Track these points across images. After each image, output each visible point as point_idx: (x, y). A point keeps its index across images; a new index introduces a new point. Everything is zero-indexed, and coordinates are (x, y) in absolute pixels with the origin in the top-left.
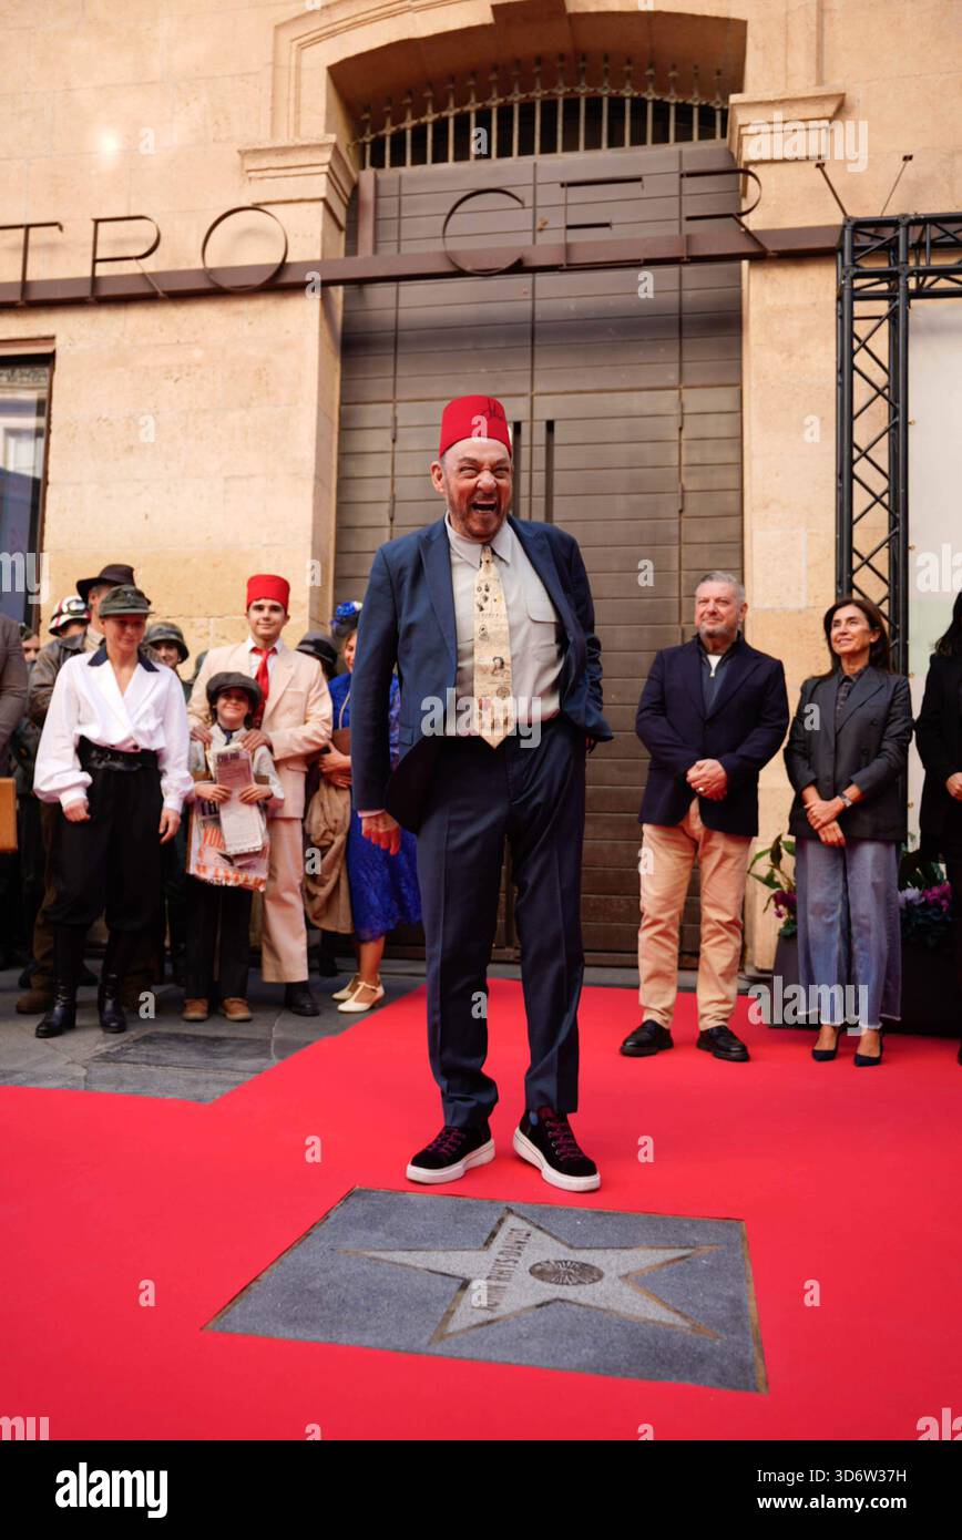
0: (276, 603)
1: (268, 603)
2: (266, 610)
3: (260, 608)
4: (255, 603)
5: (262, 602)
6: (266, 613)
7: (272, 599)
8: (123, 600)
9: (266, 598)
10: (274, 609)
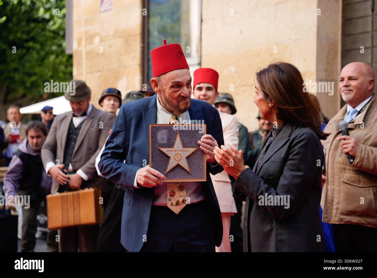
0: (210, 86)
1: (204, 85)
2: (204, 90)
3: (200, 89)
4: (197, 86)
5: (201, 85)
6: (203, 92)
7: (208, 83)
8: (131, 98)
9: (204, 83)
10: (208, 89)
